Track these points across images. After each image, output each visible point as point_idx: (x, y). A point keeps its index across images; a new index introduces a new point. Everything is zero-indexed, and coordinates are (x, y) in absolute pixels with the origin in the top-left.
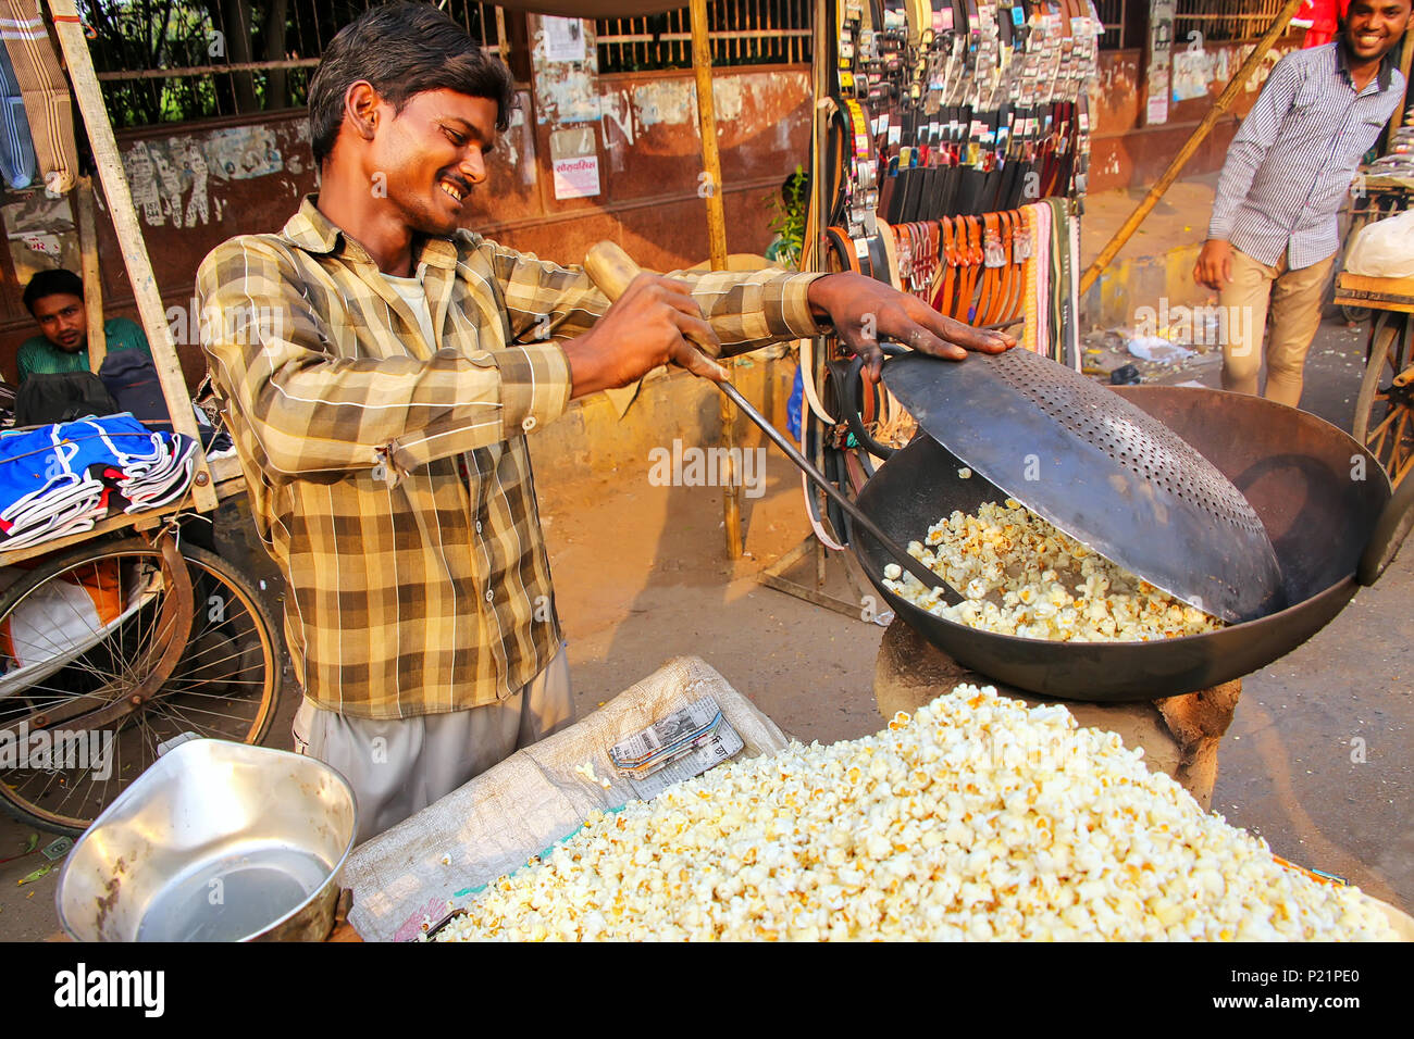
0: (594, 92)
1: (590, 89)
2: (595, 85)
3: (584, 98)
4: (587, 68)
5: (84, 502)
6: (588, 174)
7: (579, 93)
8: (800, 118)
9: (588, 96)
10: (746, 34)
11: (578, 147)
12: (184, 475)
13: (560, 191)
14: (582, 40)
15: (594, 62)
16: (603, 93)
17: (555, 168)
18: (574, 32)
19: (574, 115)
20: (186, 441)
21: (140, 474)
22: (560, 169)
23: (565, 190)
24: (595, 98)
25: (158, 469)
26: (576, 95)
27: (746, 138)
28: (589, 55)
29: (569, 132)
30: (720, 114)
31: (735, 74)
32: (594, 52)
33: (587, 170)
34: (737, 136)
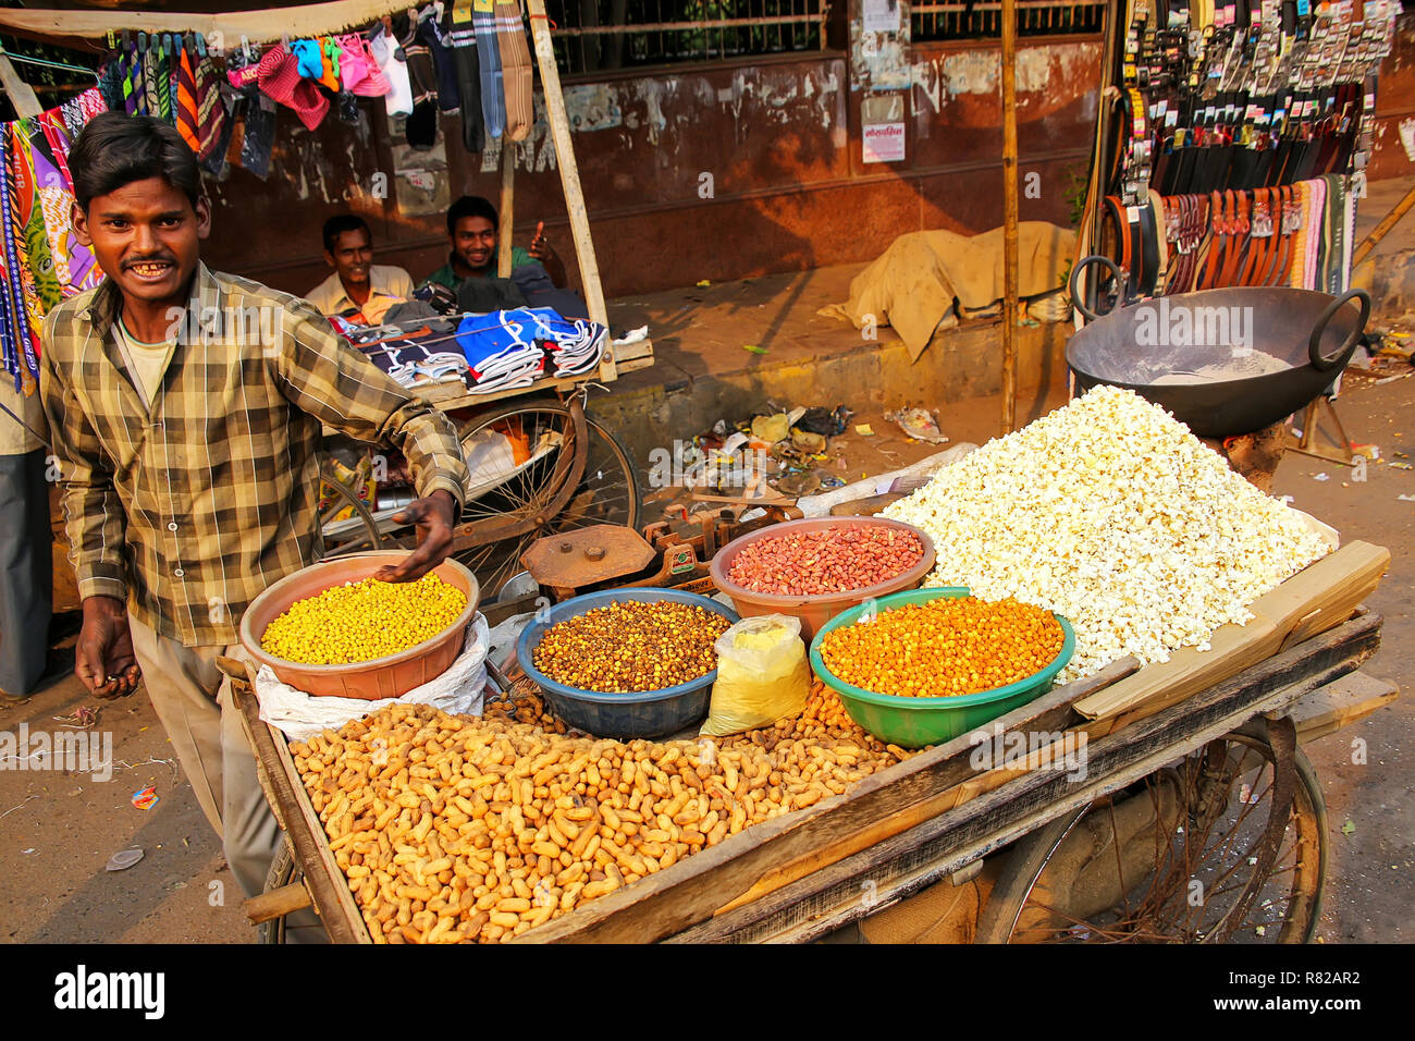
0: (906, 62)
1: (902, 59)
2: (907, 54)
3: (896, 67)
4: (901, 39)
5: (529, 364)
6: (895, 140)
7: (892, 62)
9: (900, 65)
11: (887, 114)
12: (596, 353)
13: (868, 155)
14: (898, 11)
15: (907, 33)
16: (914, 62)
17: (864, 133)
18: (891, 4)
19: (885, 83)
20: (600, 328)
21: (569, 347)
22: (869, 134)
23: (872, 154)
24: (906, 68)
25: (580, 346)
26: (889, 64)
27: (1051, 109)
28: (903, 25)
29: (880, 100)
30: (1027, 84)
31: (1045, 45)
32: (908, 21)
33: (894, 136)
34: (1043, 106)
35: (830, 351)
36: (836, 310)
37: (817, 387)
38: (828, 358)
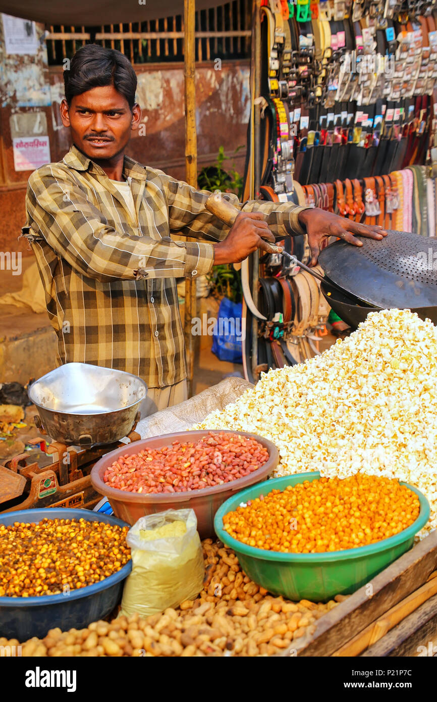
0: (46, 83)
1: (42, 80)
2: (46, 75)
3: (37, 87)
4: (39, 61)
6: (41, 151)
7: (33, 82)
8: (208, 109)
9: (41, 85)
10: (164, 35)
11: (33, 128)
13: (18, 164)
14: (35, 37)
15: (44, 56)
16: (52, 83)
17: (14, 144)
18: (29, 29)
19: (29, 100)
22: (18, 145)
23: (22, 164)
24: (46, 87)
26: (31, 83)
27: (166, 125)
28: (40, 50)
29: (26, 115)
30: (145, 103)
31: (157, 70)
32: (44, 46)
33: (40, 148)
34: (159, 123)
35: (17, 332)
36: (13, 298)
37: (8, 364)
38: (16, 339)
